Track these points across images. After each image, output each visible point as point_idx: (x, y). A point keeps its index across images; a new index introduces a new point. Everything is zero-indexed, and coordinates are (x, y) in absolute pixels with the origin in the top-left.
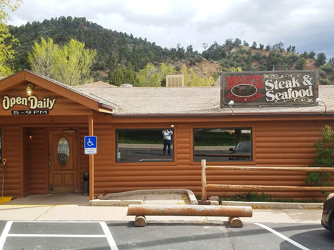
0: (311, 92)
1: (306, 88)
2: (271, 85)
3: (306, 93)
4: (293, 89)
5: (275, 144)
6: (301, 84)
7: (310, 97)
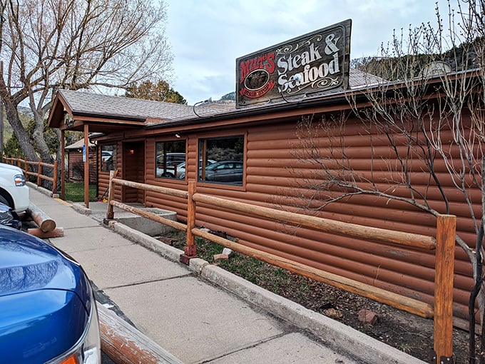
0: (337, 65)
1: (328, 59)
2: (284, 65)
3: (329, 68)
4: (312, 65)
5: (266, 161)
6: (323, 54)
7: (335, 75)
